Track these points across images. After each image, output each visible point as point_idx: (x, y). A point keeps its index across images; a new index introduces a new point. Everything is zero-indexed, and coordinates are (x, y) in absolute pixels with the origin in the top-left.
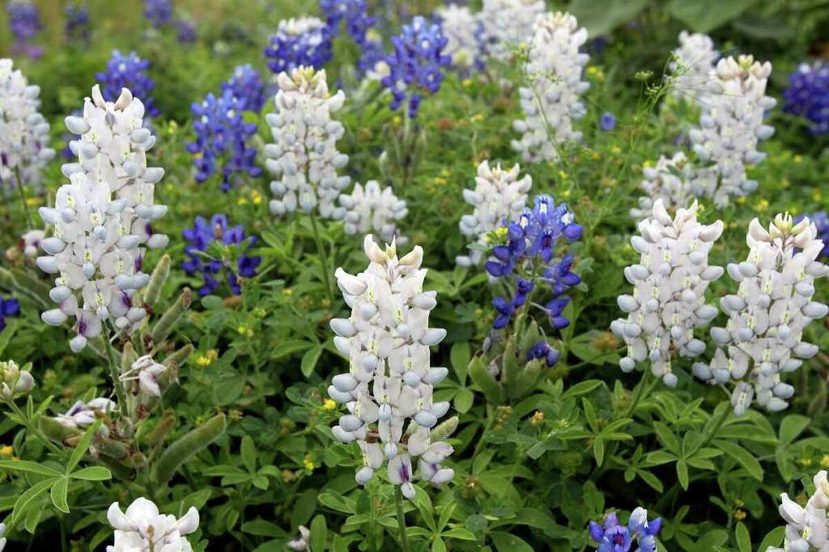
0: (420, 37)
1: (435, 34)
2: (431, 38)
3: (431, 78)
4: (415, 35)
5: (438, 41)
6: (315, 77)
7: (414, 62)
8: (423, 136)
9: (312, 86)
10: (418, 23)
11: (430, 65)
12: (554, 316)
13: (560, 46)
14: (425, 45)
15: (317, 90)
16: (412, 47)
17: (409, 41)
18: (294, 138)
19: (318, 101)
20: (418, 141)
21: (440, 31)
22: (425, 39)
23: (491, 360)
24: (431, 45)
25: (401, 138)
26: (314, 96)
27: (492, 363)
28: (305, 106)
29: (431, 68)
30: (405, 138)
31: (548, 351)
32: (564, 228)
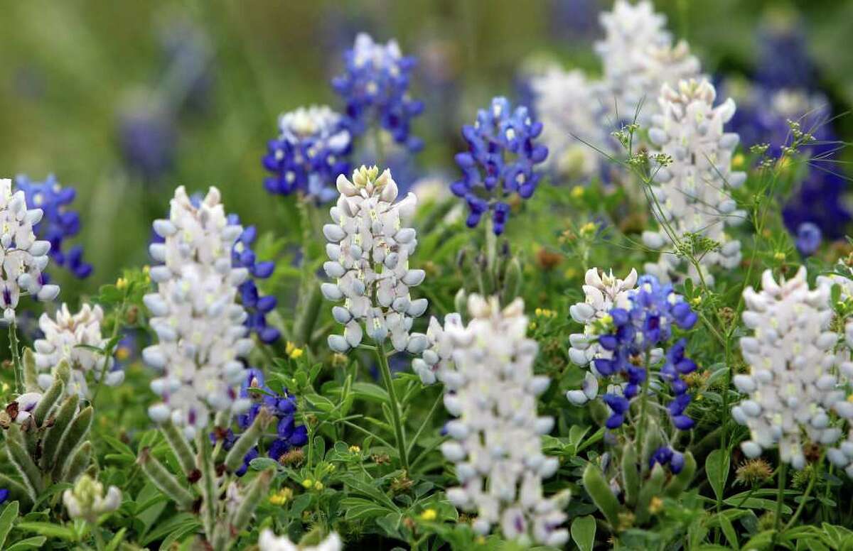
0: (503, 124)
1: (524, 120)
2: (519, 126)
3: (521, 179)
4: (495, 122)
5: (529, 129)
6: (381, 178)
7: (496, 158)
8: (515, 261)
9: (378, 189)
10: (499, 106)
11: (519, 162)
12: (675, 415)
13: (696, 125)
14: (510, 134)
15: (385, 192)
16: (492, 139)
17: (488, 131)
18: (360, 250)
19: (384, 206)
20: (509, 269)
21: (532, 114)
22: (510, 127)
23: (610, 479)
24: (518, 134)
25: (485, 264)
26: (380, 200)
27: (612, 481)
28: (371, 211)
29: (519, 166)
30: (490, 267)
31: (672, 454)
32: (671, 309)
